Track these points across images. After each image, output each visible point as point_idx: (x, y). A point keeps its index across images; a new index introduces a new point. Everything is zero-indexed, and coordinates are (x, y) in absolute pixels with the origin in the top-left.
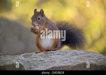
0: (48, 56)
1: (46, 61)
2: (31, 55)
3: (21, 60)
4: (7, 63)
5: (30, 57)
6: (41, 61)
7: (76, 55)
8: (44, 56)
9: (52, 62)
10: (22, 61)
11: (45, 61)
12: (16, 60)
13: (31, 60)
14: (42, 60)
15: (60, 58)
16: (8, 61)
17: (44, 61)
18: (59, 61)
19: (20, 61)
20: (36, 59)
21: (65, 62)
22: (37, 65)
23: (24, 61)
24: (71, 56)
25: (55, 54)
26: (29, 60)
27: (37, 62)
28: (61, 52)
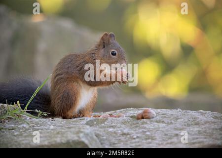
0: (138, 123)
1: (135, 137)
2: (103, 121)
3: (85, 134)
5: (103, 125)
6: (124, 134)
7: (196, 124)
8: (131, 125)
9: (146, 139)
11: (132, 135)
12: (74, 133)
13: (104, 131)
14: (127, 132)
15: (163, 129)
17: (130, 135)
18: (160, 136)
21: (173, 140)
24: (185, 125)
25: (153, 119)
26: (101, 132)
27: (117, 136)
28: (165, 117)
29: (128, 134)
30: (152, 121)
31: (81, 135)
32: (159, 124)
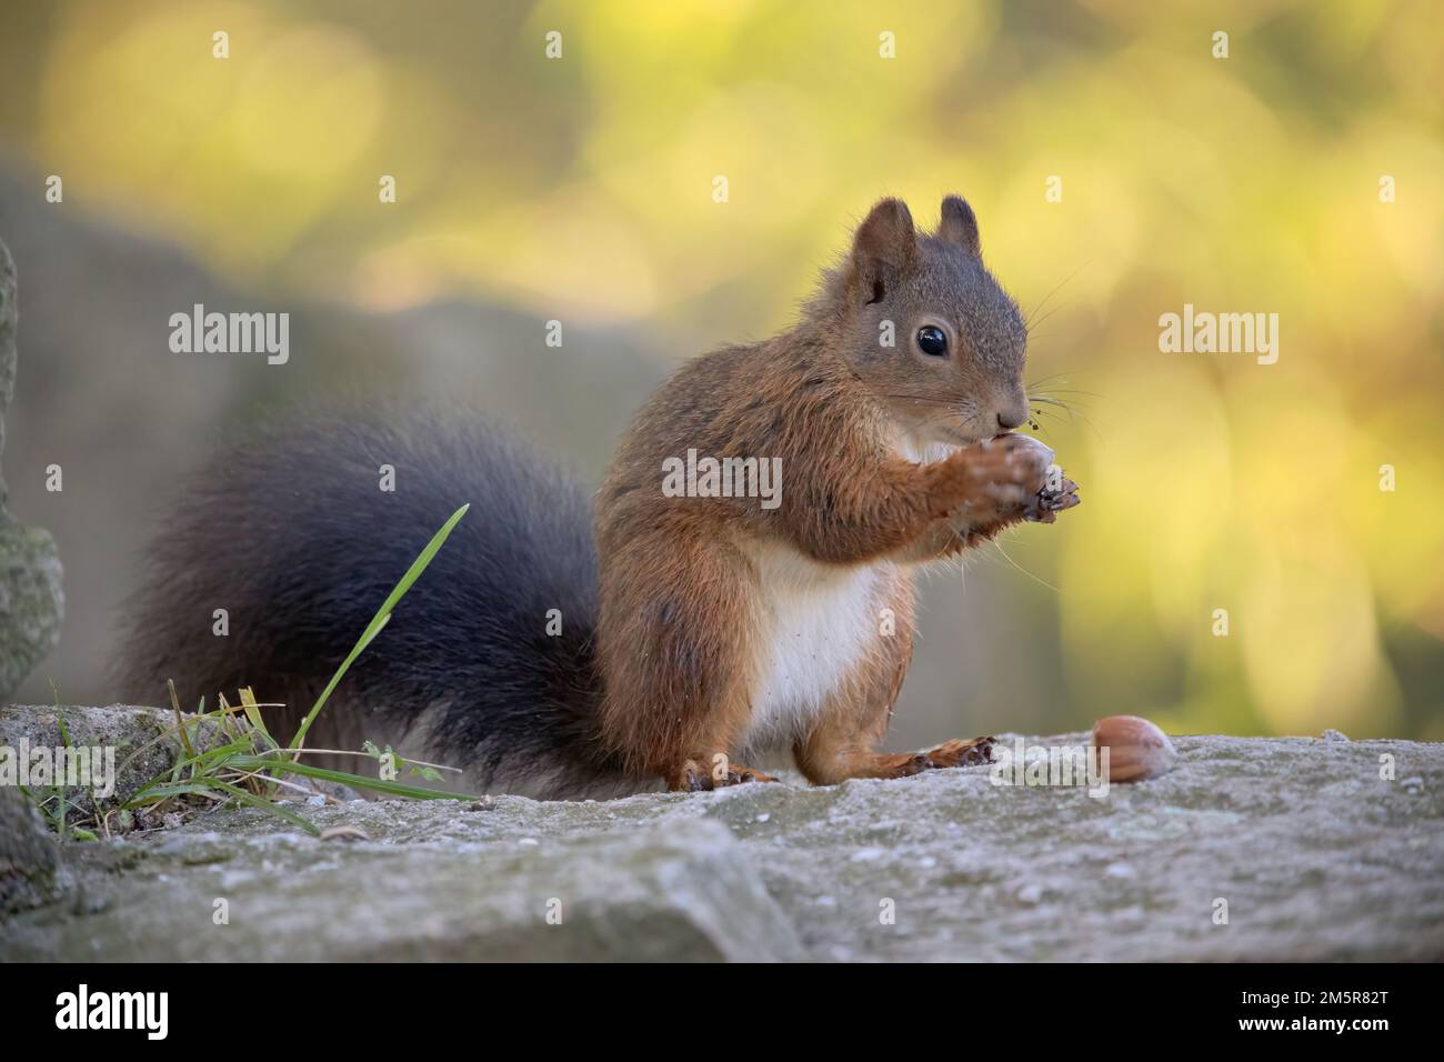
0: (1050, 813)
1: (1032, 892)
2: (820, 805)
3: (691, 865)
4: (496, 902)
5: (816, 825)
6: (955, 879)
8: (1006, 824)
9: (1108, 907)
10: (703, 872)
11: (1010, 885)
12: (618, 861)
13: (827, 862)
14: (974, 867)
15: (1219, 844)
16: (521, 880)
17: (997, 880)
19: (677, 885)
20: (895, 854)
21: (1288, 909)
22: (903, 938)
23: (730, 876)
24: (1372, 819)
25: (1155, 786)
26: (803, 867)
27: (908, 893)
28: (1237, 771)
29: (985, 877)
30: (1147, 795)
31: (667, 871)
32: (1195, 813)
